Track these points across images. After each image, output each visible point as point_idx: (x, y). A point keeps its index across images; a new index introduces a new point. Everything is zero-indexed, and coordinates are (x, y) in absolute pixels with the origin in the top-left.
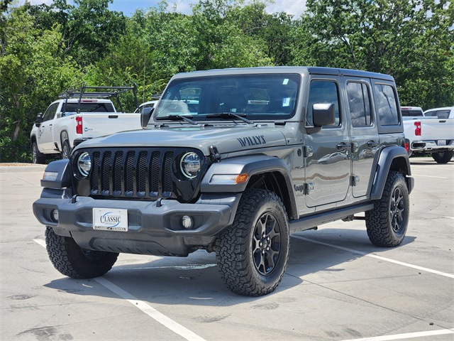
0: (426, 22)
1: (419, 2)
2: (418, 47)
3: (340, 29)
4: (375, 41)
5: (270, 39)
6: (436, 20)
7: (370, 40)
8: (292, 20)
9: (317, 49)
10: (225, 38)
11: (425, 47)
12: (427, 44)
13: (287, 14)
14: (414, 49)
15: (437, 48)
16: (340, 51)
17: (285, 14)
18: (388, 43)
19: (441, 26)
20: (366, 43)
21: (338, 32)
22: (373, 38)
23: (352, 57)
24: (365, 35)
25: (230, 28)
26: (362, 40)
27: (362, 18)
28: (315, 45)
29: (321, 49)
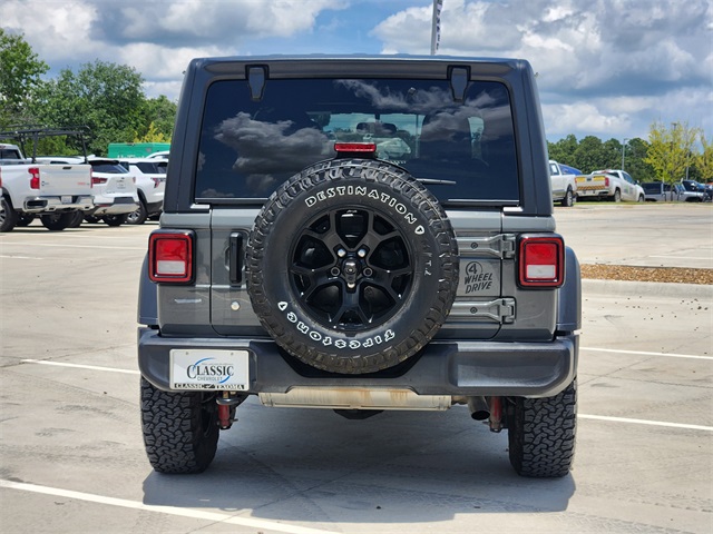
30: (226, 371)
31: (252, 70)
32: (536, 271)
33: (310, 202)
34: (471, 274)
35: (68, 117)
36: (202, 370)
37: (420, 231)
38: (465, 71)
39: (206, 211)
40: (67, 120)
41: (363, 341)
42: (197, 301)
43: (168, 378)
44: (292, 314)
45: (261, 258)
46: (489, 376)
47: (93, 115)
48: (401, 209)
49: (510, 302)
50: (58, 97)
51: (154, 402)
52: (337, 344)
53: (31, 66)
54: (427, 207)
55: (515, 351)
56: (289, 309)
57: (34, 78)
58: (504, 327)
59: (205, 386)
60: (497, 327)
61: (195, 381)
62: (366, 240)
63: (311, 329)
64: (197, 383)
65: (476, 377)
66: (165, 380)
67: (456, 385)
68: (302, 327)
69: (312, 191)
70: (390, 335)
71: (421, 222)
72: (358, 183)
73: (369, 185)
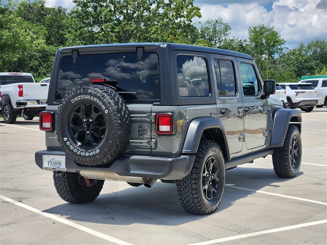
0: (159, 16)
1: (154, 2)
2: (153, 34)
3: (98, 20)
4: (123, 29)
5: (50, 26)
6: (166, 15)
7: (119, 28)
8: (66, 12)
9: (81, 34)
10: (6, 25)
11: (158, 34)
12: (159, 32)
13: (63, 8)
14: (151, 35)
15: (168, 35)
16: (100, 36)
17: (61, 8)
18: (133, 31)
19: (170, 20)
20: (116, 30)
21: (97, 22)
22: (121, 27)
23: (108, 40)
24: (115, 25)
25: (10, 17)
26: (113, 28)
27: (115, 12)
28: (80, 32)
29: (85, 34)
30: (59, 163)
32: (165, 128)
33: (73, 101)
34: (140, 129)
35: (301, 64)
36: (53, 163)
37: (106, 111)
38: (142, 49)
39: (58, 105)
40: (300, 66)
41: (90, 153)
43: (42, 165)
44: (68, 142)
46: (142, 169)
47: (313, 63)
48: (100, 103)
49: (154, 140)
50: (297, 55)
52: (82, 154)
53: (278, 42)
54: (109, 103)
55: (155, 160)
56: (68, 140)
57: (279, 47)
58: (153, 150)
59: (53, 169)
60: (150, 150)
61: (50, 167)
62: (92, 116)
63: (74, 148)
65: (137, 170)
67: (130, 172)
68: (71, 147)
69: (73, 97)
70: (98, 151)
71: (106, 108)
72: (87, 94)
73: (90, 94)
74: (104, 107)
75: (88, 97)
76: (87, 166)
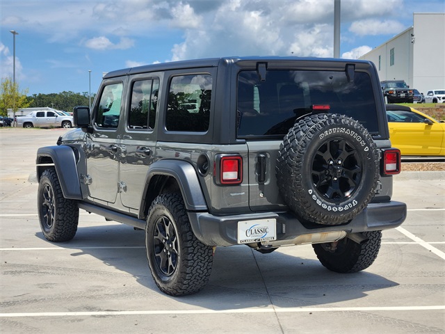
30: (265, 231)
31: (260, 65)
33: (322, 136)
36: (253, 232)
38: (353, 67)
39: (244, 143)
41: (344, 206)
42: (242, 194)
43: (237, 238)
44: (314, 196)
45: (300, 167)
46: (379, 220)
48: (359, 139)
49: (380, 183)
51: (195, 254)
52: (333, 210)
56: (313, 194)
58: (376, 196)
59: (255, 240)
61: (250, 238)
62: (341, 156)
64: (251, 238)
65: (374, 221)
66: (235, 239)
67: (367, 226)
68: (319, 202)
69: (323, 131)
70: (355, 202)
71: (367, 145)
72: (342, 126)
73: (346, 126)
74: (363, 143)
75: (343, 130)
76: (336, 225)
